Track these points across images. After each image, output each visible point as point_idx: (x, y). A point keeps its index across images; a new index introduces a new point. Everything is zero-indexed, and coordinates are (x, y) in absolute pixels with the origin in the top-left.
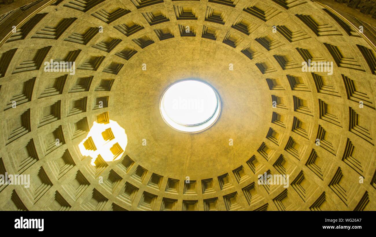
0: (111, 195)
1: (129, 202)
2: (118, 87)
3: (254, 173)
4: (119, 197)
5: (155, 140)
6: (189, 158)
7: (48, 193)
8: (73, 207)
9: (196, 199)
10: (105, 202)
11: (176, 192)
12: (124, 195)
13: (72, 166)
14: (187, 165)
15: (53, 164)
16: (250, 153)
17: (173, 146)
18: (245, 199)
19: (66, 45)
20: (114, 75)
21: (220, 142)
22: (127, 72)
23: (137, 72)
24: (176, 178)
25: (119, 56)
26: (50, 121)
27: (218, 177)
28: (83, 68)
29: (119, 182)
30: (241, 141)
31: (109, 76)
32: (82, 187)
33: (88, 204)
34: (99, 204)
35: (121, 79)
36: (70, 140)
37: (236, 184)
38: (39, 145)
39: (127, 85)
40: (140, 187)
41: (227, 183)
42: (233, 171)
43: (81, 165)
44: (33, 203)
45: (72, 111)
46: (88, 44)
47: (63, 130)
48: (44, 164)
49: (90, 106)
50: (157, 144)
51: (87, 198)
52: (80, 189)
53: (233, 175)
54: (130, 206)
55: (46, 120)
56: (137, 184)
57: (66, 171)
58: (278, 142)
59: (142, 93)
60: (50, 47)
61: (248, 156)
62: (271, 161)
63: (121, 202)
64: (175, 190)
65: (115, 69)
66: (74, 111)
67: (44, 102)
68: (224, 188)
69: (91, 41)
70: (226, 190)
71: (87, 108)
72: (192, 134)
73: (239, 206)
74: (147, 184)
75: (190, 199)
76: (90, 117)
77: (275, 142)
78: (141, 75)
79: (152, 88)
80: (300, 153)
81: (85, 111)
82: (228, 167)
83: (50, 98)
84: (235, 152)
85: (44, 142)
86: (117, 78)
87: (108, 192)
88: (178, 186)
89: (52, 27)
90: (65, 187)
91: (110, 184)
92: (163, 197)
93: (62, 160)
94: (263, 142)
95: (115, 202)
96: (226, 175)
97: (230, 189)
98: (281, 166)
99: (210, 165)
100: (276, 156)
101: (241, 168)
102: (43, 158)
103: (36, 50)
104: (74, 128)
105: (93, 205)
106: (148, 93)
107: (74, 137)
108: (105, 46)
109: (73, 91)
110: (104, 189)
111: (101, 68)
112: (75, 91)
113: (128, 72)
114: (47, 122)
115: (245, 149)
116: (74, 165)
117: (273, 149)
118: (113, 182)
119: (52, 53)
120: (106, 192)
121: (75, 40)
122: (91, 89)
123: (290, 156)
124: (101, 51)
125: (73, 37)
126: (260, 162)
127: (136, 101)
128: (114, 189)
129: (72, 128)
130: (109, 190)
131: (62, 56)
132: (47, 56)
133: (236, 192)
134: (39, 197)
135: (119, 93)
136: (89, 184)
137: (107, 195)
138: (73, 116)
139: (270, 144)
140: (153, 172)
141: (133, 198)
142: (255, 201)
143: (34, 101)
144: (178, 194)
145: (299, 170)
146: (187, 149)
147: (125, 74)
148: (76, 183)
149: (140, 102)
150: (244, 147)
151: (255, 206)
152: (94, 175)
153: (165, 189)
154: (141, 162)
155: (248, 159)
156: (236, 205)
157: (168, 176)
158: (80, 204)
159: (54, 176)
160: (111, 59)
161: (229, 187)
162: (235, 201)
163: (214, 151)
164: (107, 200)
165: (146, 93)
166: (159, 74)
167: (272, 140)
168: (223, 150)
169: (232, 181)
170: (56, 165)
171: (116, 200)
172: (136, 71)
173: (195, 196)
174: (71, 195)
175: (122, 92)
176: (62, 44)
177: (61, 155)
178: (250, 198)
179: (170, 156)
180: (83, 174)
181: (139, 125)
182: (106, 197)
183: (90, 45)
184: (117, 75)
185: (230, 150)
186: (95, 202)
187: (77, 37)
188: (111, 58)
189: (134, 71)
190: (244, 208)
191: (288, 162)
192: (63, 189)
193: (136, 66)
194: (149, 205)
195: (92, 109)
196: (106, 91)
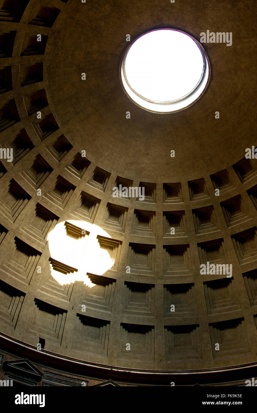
2: (173, 175)
20: (157, 187)
22: (150, 173)
23: (146, 161)
31: (160, 192)
35: (161, 176)
36: (251, 221)
39: (167, 164)
60: (126, 282)
66: (214, 221)
71: (208, 205)
76: (220, 199)
78: (148, 154)
81: (212, 206)
86: (160, 182)
111: (152, 207)
122: (181, 208)
127: (186, 143)
132: (138, 282)
135: (180, 169)
147: (153, 174)
149: (186, 137)
166: (138, 133)
184: (157, 183)
189: (144, 165)
193: (137, 167)
196: (182, 187)
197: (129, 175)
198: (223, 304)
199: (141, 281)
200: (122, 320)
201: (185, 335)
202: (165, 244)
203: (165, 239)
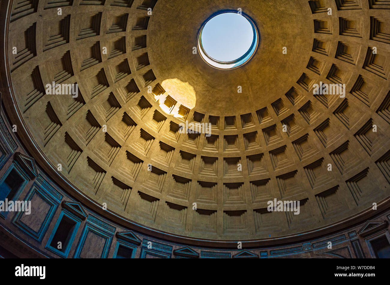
0: (196, 150)
1: (215, 150)
2: (154, 58)
3: (320, 75)
4: (204, 149)
5: (213, 88)
6: (250, 89)
7: (142, 170)
8: (169, 172)
9: (274, 123)
10: (194, 158)
11: (253, 125)
12: (208, 145)
13: (152, 140)
14: (252, 96)
15: (136, 145)
16: (306, 57)
17: (231, 86)
18: (321, 104)
19: (82, 43)
20: (144, 49)
21: (272, 60)
22: (153, 40)
23: (162, 36)
24: (247, 112)
25: (137, 30)
26: (113, 113)
27: (285, 95)
28: (113, 56)
29: (199, 137)
30: (291, 49)
31: (140, 52)
32: (170, 154)
33: (181, 165)
34: (190, 162)
35: (152, 49)
36: (139, 120)
37: (306, 93)
38: (115, 135)
39: (161, 52)
40: (219, 133)
41: (297, 96)
42: (297, 82)
43: (160, 136)
44: (133, 181)
45: (128, 97)
46: (101, 33)
47: (129, 115)
48: (128, 148)
49: (141, 86)
50: (216, 90)
51: (178, 161)
52: (169, 156)
53: (299, 86)
54: (218, 153)
55: (109, 113)
56: (215, 132)
57: (149, 147)
58: (329, 31)
59: (178, 52)
60: (69, 51)
61: (305, 61)
62: (331, 54)
63: (208, 152)
64: (251, 124)
65: (141, 42)
66: (129, 96)
67: (98, 100)
68: (296, 102)
69: (101, 29)
70: (298, 103)
71: (139, 88)
72: (242, 66)
73: (318, 113)
74: (223, 129)
75: (268, 125)
76: (146, 94)
77: (327, 32)
78: (167, 36)
79: (185, 43)
80: (359, 29)
81: (139, 91)
82: (291, 80)
83: (102, 94)
84: (291, 63)
85: (119, 131)
86: (148, 50)
87: (194, 149)
88: (252, 118)
89: (57, 34)
90: (155, 159)
91: (192, 142)
92: (243, 133)
93: (142, 139)
94: (315, 39)
95: (203, 154)
96: (292, 89)
97: (302, 101)
98: (345, 53)
99: (273, 87)
100: (334, 46)
101: (304, 76)
102: (124, 144)
103: (59, 61)
104: (138, 110)
105: (186, 164)
106: (183, 50)
107: (142, 116)
108: (118, 27)
109: (118, 79)
110: (189, 148)
111: (129, 49)
112: (119, 78)
113: (155, 40)
114: (111, 114)
115: (299, 55)
116: (154, 138)
117: (327, 41)
118: (194, 139)
119: (74, 57)
120: (192, 150)
121: (87, 35)
122: (132, 70)
123: (350, 39)
124: (117, 34)
125: (83, 33)
126: (320, 60)
127: (177, 61)
128: (197, 144)
129: (136, 110)
130: (193, 147)
131: (88, 54)
132: (72, 61)
133: (309, 101)
134: (136, 175)
135: (159, 62)
136: (174, 149)
137: (194, 152)
138: (131, 99)
139: (322, 37)
140: (225, 116)
141: (217, 146)
142: (333, 102)
143: (89, 102)
144: (255, 126)
145: (366, 49)
146: (245, 82)
147: (153, 43)
148: (163, 152)
149: (182, 61)
150: (297, 54)
151: (333, 107)
152: (175, 140)
153: (241, 126)
154: (210, 112)
155: (306, 64)
156: (314, 113)
157: (239, 114)
158: (174, 167)
159: (141, 154)
160: (132, 35)
161: (300, 99)
162: (313, 110)
163: (270, 72)
164: (195, 156)
165: (182, 50)
166: (183, 27)
167: (322, 32)
168: (279, 67)
169: (301, 92)
170: (139, 145)
171: (203, 152)
172: (160, 34)
173: (271, 120)
174: (164, 163)
175: (160, 60)
176: (78, 44)
177: (139, 136)
178: (325, 101)
179: (233, 95)
180: (165, 143)
181: (192, 81)
182: (193, 153)
183: (104, 32)
184: (147, 48)
185: (285, 63)
186: (186, 161)
187: (87, 32)
188: (130, 35)
190: (323, 113)
191: (351, 46)
192: (153, 161)
193: (157, 31)
194: (233, 146)
195: (144, 87)
196: (147, 66)
197: (151, 26)
198: (81, 131)
199: (73, 63)
200: (40, 65)
201: (49, 120)
202: (104, 69)
203: (108, 67)
